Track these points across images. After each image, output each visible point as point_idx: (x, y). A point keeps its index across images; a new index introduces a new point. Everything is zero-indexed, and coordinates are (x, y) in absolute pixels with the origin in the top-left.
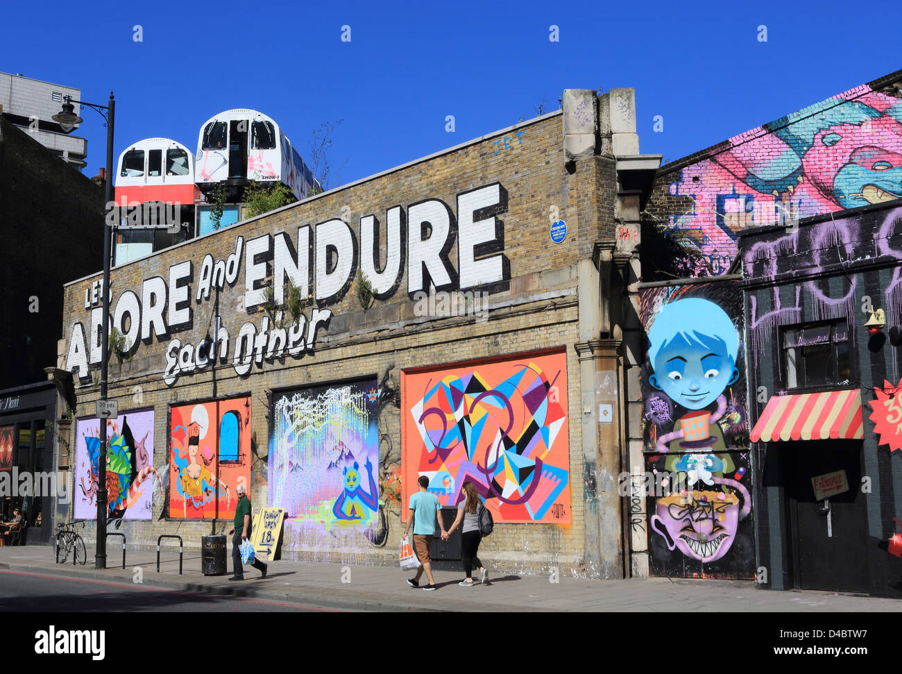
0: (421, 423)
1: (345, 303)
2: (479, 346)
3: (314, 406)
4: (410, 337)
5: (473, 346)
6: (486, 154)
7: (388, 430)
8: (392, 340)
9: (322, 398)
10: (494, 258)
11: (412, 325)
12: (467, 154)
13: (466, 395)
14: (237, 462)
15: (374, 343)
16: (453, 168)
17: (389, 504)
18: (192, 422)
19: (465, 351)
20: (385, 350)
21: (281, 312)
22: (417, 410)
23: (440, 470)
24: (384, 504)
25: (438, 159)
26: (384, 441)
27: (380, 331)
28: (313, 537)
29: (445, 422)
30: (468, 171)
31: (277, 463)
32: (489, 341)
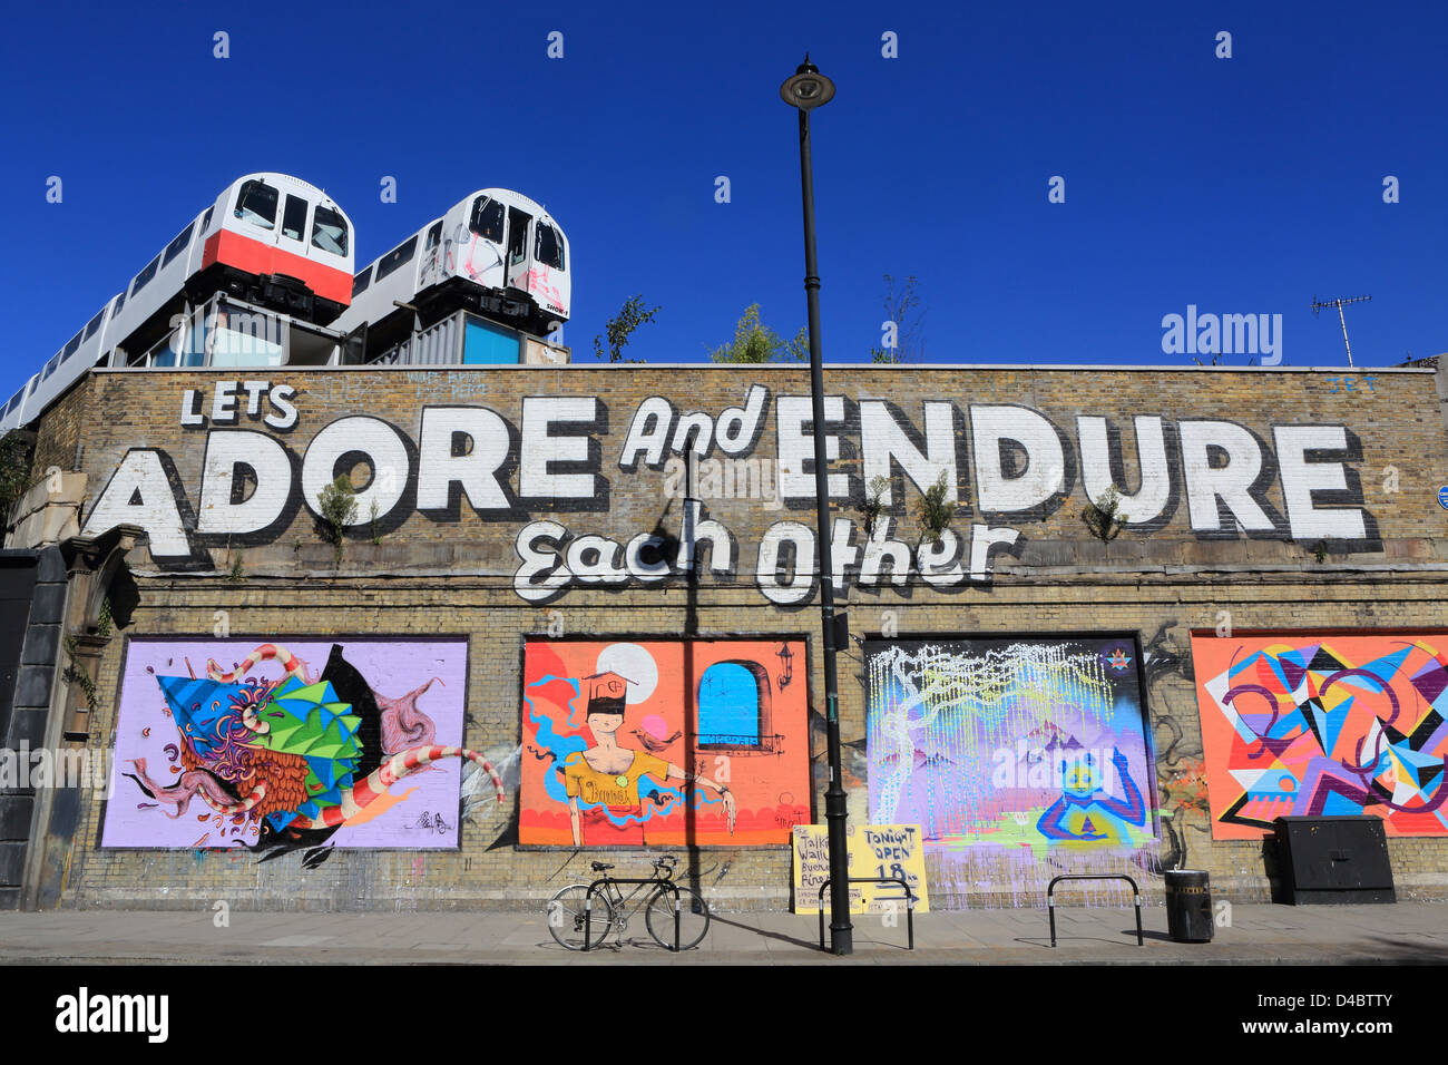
0: (1227, 704)
1: (1054, 525)
2: (1339, 613)
3: (978, 667)
4: (1210, 588)
5: (1328, 612)
6: (1315, 388)
7: (1170, 710)
8: (1172, 588)
9: (999, 656)
10: (1348, 511)
11: (1214, 572)
12: (1282, 381)
13: (1310, 672)
14: (758, 747)
15: (1135, 588)
16: (1260, 392)
17: (1182, 815)
18: (599, 672)
19: (1317, 617)
20: (1158, 599)
21: (888, 519)
22: (1218, 686)
23: (1271, 768)
24: (1172, 814)
25: (1231, 375)
26: (1162, 725)
27: (1144, 573)
28: (1001, 869)
29: (1275, 705)
30: (1286, 400)
31: (877, 752)
32: (1356, 608)
